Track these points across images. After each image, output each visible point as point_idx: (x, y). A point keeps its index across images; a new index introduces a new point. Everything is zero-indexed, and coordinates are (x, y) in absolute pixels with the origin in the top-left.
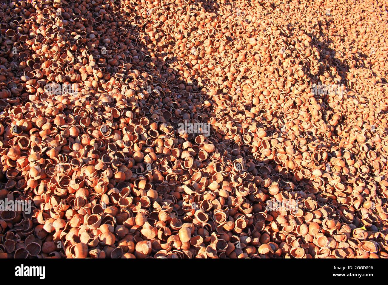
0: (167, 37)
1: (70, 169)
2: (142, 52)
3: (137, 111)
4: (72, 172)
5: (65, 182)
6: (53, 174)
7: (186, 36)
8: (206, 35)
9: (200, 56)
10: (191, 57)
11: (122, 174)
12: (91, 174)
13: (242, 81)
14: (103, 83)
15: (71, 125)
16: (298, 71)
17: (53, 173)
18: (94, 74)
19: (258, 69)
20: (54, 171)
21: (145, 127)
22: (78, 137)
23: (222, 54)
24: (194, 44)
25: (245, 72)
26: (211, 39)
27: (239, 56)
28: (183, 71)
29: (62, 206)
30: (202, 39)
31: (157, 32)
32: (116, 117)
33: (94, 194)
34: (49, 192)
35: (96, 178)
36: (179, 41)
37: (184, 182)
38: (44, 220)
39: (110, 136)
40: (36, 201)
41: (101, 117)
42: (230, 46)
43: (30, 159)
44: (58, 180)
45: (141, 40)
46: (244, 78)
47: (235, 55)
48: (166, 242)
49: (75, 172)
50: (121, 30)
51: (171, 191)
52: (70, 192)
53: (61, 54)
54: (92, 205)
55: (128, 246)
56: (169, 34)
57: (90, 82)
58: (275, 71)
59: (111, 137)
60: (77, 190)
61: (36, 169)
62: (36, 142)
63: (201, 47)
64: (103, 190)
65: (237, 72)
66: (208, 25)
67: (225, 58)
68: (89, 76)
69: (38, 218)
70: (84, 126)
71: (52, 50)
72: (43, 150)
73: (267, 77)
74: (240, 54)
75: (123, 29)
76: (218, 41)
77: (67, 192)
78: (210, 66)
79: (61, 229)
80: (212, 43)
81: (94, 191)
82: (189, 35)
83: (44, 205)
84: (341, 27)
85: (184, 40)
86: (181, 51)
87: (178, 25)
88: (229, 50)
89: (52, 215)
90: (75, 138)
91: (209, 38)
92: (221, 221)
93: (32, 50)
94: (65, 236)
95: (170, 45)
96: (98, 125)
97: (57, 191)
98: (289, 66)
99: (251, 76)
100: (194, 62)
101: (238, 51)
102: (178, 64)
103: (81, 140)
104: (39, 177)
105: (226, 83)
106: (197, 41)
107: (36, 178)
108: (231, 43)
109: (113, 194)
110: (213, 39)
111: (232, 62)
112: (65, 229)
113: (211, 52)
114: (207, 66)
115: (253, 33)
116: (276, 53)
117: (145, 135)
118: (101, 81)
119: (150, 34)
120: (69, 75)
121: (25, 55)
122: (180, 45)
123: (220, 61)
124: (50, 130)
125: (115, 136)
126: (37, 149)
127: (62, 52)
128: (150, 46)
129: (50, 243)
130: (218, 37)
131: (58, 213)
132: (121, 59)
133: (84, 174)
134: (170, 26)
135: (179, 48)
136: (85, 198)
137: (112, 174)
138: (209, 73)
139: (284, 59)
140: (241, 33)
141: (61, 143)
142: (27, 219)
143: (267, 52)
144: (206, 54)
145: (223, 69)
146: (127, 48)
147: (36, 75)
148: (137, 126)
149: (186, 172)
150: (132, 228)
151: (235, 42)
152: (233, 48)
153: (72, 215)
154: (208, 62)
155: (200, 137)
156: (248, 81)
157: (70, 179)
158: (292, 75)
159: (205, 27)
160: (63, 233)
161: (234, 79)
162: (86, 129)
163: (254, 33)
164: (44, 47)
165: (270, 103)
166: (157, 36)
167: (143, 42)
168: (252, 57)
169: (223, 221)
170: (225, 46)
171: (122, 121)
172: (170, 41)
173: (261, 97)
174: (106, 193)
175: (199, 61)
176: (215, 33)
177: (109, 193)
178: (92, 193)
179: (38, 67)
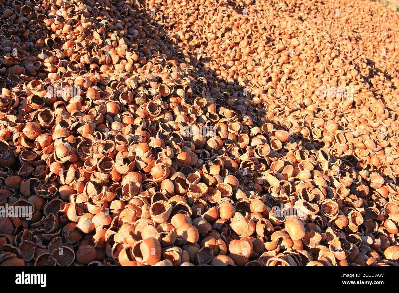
0: (199, 37)
1: (113, 148)
2: (174, 49)
3: (190, 90)
4: (115, 152)
5: (106, 164)
6: (87, 156)
7: (220, 36)
8: (243, 35)
9: (237, 57)
10: (226, 58)
11: (187, 155)
12: (144, 153)
13: (288, 82)
14: (139, 67)
15: (108, 100)
16: (350, 70)
17: (88, 154)
18: (127, 57)
19: (305, 69)
20: (89, 152)
21: (202, 108)
22: (118, 115)
23: (262, 55)
24: (229, 45)
25: (289, 73)
26: (249, 40)
27: (281, 57)
28: (220, 70)
29: (105, 194)
30: (238, 40)
31: (187, 32)
32: (164, 96)
33: (150, 180)
34: (82, 179)
35: (152, 159)
36: (213, 41)
37: (262, 173)
38: (78, 215)
39: (160, 115)
40: (63, 191)
41: (147, 93)
42: (271, 46)
43: (55, 136)
44: (95, 162)
45: (170, 38)
46: (290, 79)
47: (276, 56)
48: (270, 240)
49: (120, 153)
50: (148, 26)
51: (249, 183)
52: (113, 179)
53: (86, 35)
54: (150, 193)
55: (218, 246)
56: (200, 35)
57: (122, 66)
58: (326, 70)
59: (161, 117)
60: (126, 174)
61: (65, 146)
62: (63, 116)
63: (236, 48)
64: (165, 172)
65: (281, 73)
66: (243, 26)
67: (265, 60)
68: (121, 59)
69: (68, 213)
70: (125, 102)
71: (75, 31)
72: (72, 126)
73: (317, 77)
74: (282, 54)
75: (150, 25)
76: (255, 42)
77: (110, 178)
78: (249, 68)
79: (106, 227)
80: (249, 44)
81: (149, 176)
82: (223, 35)
83: (76, 196)
84: (370, 43)
85: (218, 41)
86: (214, 51)
87: (209, 25)
88: (270, 51)
89: (91, 208)
90: (113, 116)
91: (245, 38)
92: (332, 214)
93: (51, 30)
94: (112, 236)
95: (202, 45)
96: (143, 102)
97: (95, 177)
98: (339, 66)
99: (297, 77)
100: (230, 64)
101: (279, 51)
102: (213, 64)
103: (122, 119)
104: (69, 158)
105: (270, 84)
106: (232, 41)
107: (64, 160)
108: (271, 44)
109: (178, 180)
110: (250, 40)
111: (273, 63)
112: (112, 226)
113: (249, 53)
114: (246, 68)
115: (293, 35)
116: (323, 53)
117: (204, 117)
118: (137, 65)
119: (180, 33)
120: (97, 57)
121: (43, 34)
122: (214, 46)
123: (259, 63)
124: (81, 104)
125: (167, 116)
126: (64, 124)
127: (88, 33)
128: (180, 45)
129: (90, 247)
130: (256, 38)
131: (99, 203)
132: (153, 50)
133: (134, 153)
134: (200, 27)
135: (213, 48)
136: (138, 185)
137: (173, 154)
138: (249, 75)
139: (333, 59)
140: (280, 34)
141: (97, 119)
142: (51, 215)
143: (313, 51)
144: (243, 56)
145: (265, 69)
146: (157, 43)
147: (56, 55)
148: (192, 106)
149: (262, 160)
150: (217, 222)
151: (275, 42)
152: (273, 49)
153: (120, 208)
154: (246, 64)
155: (266, 125)
156: (294, 82)
157: (113, 162)
158: (345, 74)
159: (240, 27)
160: (109, 232)
161: (279, 80)
162: (127, 107)
163: (295, 35)
164: (66, 27)
165: (326, 103)
166: (187, 36)
167: (172, 40)
168: (297, 57)
169: (335, 215)
170: (264, 46)
171: (172, 100)
172: (203, 41)
173: (314, 98)
174: (169, 177)
175: (236, 63)
176: (252, 34)
177: (173, 178)
178: (147, 179)
179: (59, 47)
